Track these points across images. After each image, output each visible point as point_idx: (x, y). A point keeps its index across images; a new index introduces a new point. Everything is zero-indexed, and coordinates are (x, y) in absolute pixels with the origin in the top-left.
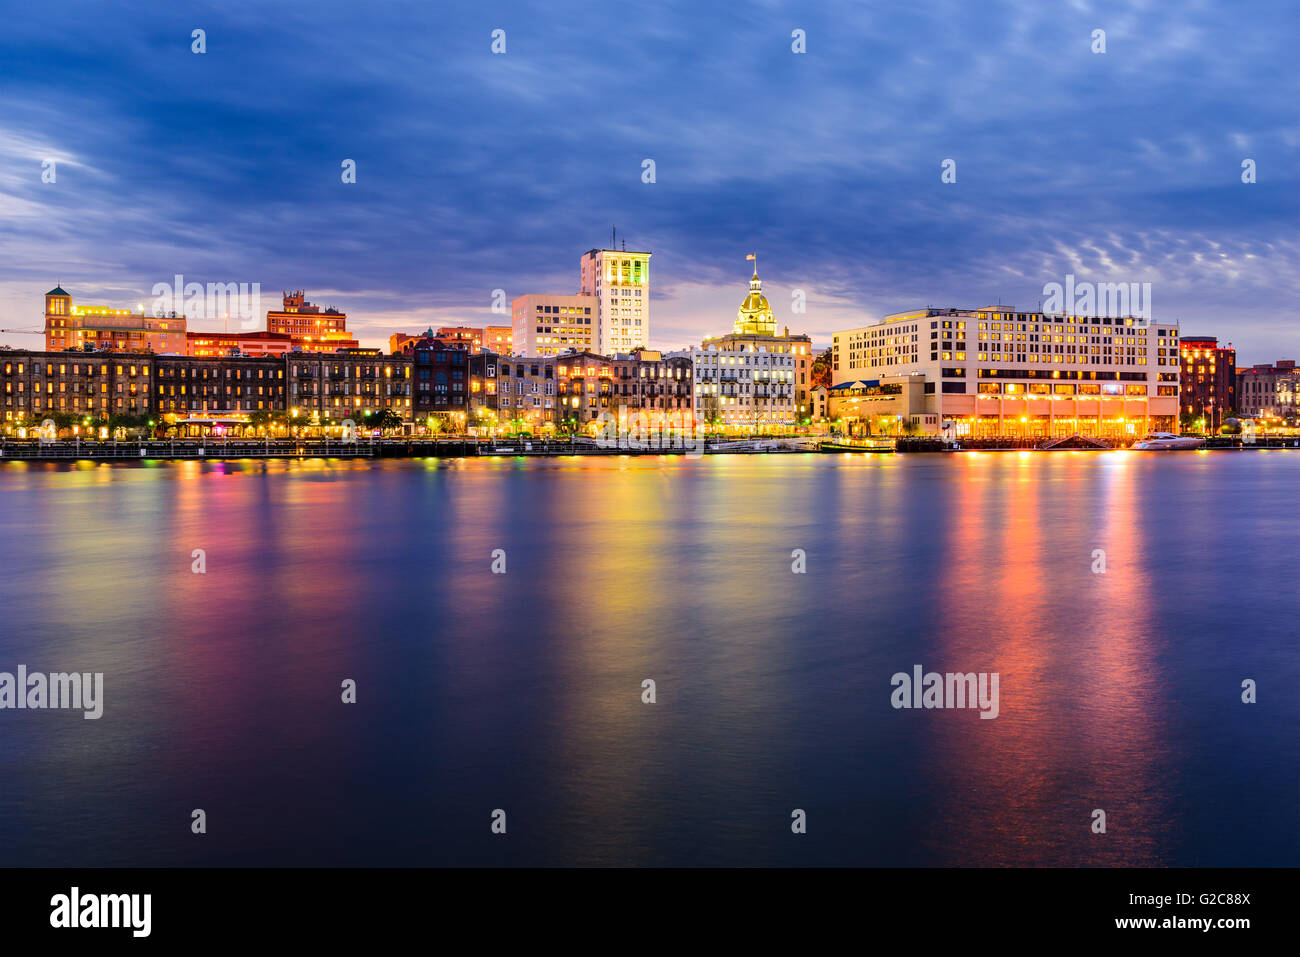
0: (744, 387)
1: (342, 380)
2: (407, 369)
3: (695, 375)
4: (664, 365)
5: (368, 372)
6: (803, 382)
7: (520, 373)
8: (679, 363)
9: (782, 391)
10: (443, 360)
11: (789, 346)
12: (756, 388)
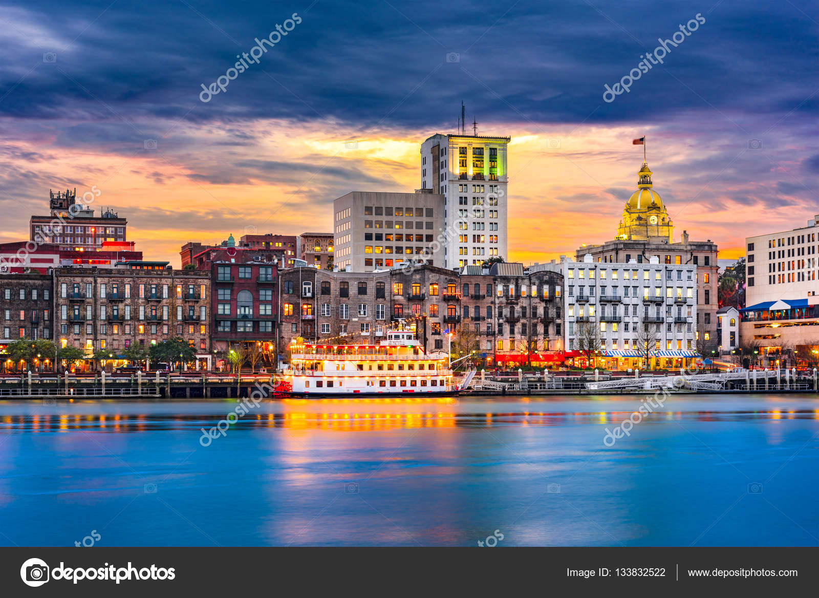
0: (631, 308)
1: (122, 302)
2: (203, 288)
3: (567, 294)
4: (527, 281)
5: (154, 291)
6: (707, 301)
7: (344, 293)
8: (546, 278)
9: (679, 313)
10: (247, 276)
11: (689, 256)
12: (647, 310)
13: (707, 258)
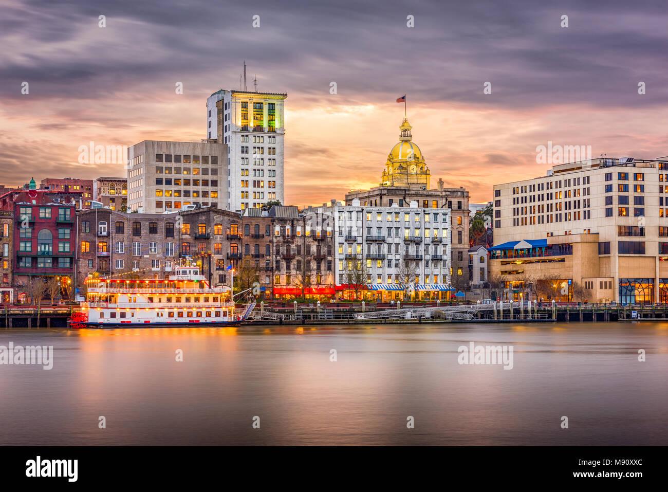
0: (393, 248)
2: (6, 227)
3: (337, 234)
4: (301, 223)
6: (460, 241)
7: (137, 232)
9: (436, 251)
10: (48, 216)
11: (444, 201)
12: (407, 248)
13: (460, 203)
